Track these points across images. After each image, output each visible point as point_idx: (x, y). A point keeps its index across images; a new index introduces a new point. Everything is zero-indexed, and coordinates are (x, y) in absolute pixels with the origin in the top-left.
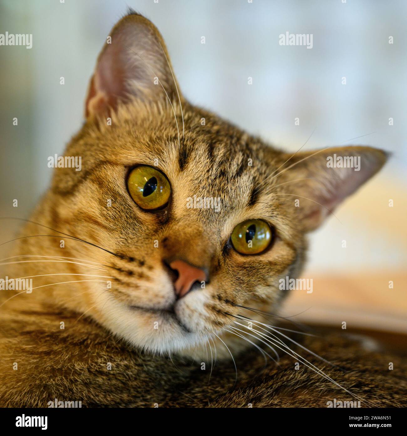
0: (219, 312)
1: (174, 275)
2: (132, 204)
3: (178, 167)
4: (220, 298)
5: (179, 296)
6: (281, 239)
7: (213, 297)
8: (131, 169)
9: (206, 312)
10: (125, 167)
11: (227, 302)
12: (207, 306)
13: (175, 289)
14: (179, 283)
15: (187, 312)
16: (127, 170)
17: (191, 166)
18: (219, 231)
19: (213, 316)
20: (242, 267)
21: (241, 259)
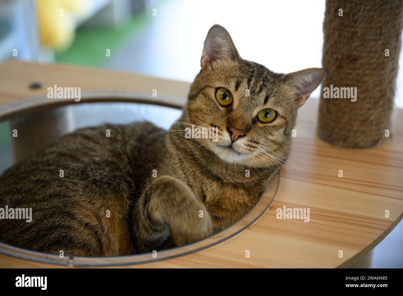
0: (251, 146)
1: (231, 133)
2: (217, 104)
3: (235, 89)
4: (251, 141)
5: (233, 142)
6: (279, 116)
7: (248, 141)
8: (217, 89)
9: (245, 147)
10: (215, 89)
11: (254, 142)
12: (245, 145)
13: (231, 139)
14: (233, 137)
15: (237, 147)
16: (215, 90)
17: (239, 89)
18: (251, 115)
19: (249, 148)
20: (261, 128)
21: (261, 125)
